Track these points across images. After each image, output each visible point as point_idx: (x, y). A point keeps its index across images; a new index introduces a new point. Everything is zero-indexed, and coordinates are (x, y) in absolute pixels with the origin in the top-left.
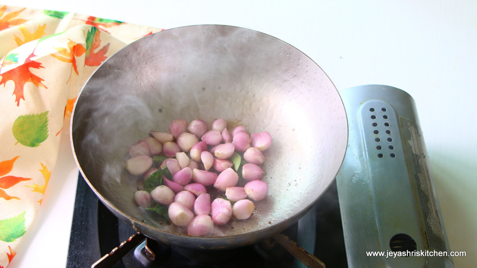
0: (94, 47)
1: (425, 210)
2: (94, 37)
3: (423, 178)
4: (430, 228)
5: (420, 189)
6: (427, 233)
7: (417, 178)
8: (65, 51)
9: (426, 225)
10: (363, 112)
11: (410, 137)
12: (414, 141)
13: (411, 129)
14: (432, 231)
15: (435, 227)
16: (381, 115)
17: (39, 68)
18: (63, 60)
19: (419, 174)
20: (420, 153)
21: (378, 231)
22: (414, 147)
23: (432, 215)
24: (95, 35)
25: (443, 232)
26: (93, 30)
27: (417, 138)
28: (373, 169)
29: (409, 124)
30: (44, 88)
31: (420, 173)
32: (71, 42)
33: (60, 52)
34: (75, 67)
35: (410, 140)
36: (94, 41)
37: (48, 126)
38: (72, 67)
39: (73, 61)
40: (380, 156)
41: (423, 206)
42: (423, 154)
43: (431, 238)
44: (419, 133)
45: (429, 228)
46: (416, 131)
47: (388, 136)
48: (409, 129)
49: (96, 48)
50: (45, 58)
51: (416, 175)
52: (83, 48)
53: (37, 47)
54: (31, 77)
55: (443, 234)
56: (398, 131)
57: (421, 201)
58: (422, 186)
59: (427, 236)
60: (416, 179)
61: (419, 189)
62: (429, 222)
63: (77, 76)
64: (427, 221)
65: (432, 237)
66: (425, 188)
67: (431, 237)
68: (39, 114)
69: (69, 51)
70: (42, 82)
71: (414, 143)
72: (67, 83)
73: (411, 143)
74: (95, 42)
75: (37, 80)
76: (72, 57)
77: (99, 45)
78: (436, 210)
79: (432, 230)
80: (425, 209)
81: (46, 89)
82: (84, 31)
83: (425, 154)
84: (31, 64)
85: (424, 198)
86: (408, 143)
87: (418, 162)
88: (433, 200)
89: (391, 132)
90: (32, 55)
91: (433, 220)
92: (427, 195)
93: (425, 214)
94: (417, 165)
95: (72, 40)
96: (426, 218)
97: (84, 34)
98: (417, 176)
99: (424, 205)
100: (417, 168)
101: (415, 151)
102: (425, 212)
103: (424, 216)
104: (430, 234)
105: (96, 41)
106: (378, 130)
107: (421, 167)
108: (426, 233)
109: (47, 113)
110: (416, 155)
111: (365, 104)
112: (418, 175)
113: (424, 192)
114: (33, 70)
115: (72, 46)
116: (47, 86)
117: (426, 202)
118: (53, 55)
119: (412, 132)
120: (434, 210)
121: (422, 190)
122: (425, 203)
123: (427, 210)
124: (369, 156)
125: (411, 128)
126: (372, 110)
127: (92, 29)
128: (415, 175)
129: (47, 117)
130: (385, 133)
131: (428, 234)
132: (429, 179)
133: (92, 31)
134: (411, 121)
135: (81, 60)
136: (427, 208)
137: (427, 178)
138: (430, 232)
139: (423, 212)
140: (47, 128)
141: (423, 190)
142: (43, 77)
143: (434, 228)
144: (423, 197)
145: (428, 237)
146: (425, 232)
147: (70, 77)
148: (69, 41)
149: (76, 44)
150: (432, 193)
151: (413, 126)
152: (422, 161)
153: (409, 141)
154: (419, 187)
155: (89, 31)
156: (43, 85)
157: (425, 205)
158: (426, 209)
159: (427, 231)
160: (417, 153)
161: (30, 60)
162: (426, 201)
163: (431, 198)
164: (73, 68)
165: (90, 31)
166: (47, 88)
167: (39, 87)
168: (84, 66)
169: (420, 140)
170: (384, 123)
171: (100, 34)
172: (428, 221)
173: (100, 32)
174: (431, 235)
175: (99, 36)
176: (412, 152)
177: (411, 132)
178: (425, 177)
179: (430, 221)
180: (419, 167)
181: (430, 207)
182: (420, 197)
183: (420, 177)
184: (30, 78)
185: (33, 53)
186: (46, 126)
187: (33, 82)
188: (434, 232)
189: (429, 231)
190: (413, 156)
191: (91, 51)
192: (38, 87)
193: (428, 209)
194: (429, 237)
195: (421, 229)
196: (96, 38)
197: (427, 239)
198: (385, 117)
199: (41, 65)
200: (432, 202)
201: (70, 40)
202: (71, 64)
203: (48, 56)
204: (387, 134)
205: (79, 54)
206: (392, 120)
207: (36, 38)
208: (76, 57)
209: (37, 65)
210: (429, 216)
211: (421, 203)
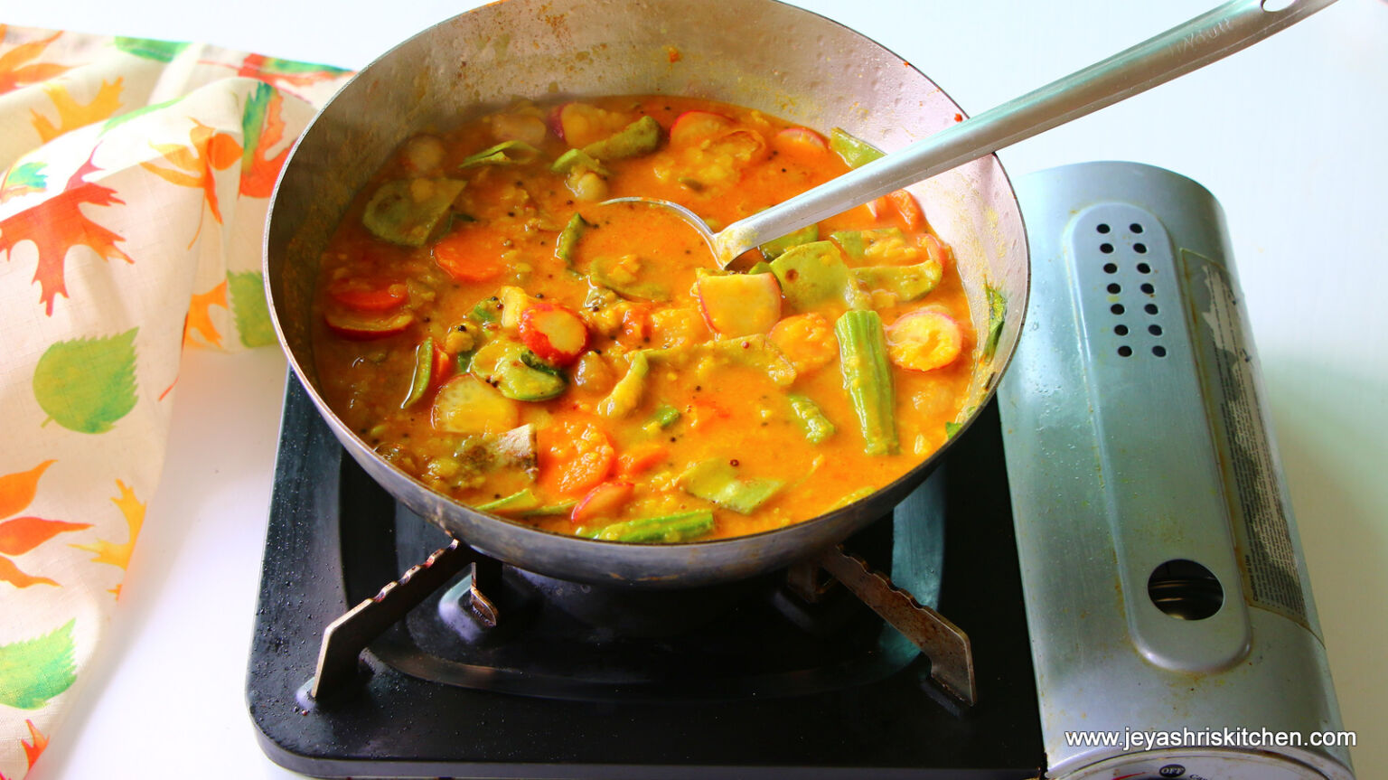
0: (265, 141)
1: (1247, 500)
2: (265, 112)
3: (1244, 415)
4: (1262, 547)
5: (1235, 443)
6: (1251, 558)
7: (1227, 414)
8: (183, 153)
9: (1250, 538)
10: (1078, 236)
11: (1210, 304)
12: (1220, 315)
13: (1211, 283)
14: (1265, 556)
15: (1274, 545)
16: (1129, 244)
17: (107, 205)
18: (178, 179)
19: (1232, 404)
20: (1235, 348)
21: (1117, 554)
22: (1221, 331)
23: (1267, 514)
24: (268, 108)
25: (1296, 561)
26: (263, 92)
27: (1227, 306)
28: (1104, 389)
29: (1205, 269)
30: (124, 262)
31: (1235, 400)
32: (201, 128)
33: (169, 157)
34: (212, 199)
35: (1208, 310)
36: (266, 126)
37: (135, 373)
38: (204, 202)
39: (208, 183)
40: (1125, 351)
41: (1242, 489)
42: (1244, 351)
43: (1262, 572)
44: (1232, 294)
45: (1258, 546)
46: (1226, 289)
47: (1147, 299)
48: (1207, 282)
49: (272, 144)
50: (126, 174)
51: (1225, 406)
52: (234, 143)
53: (101, 142)
54: (86, 231)
55: (1296, 566)
56: (1176, 287)
57: (1236, 474)
58: (1240, 435)
59: (1253, 567)
60: (1225, 416)
61: (1233, 444)
62: (1258, 532)
63: (219, 225)
64: (1253, 531)
65: (1267, 572)
66: (1247, 441)
67: (1264, 570)
68: (109, 337)
69: (195, 154)
70: (117, 243)
71: (1218, 320)
72: (190, 246)
73: (1210, 318)
74: (268, 129)
75: (104, 240)
76: (204, 171)
77: (280, 138)
78: (1279, 500)
79: (1267, 553)
80: (1248, 495)
81: (129, 264)
82: (236, 97)
83: (1249, 353)
84: (84, 193)
85: (1247, 466)
86: (1204, 321)
87: (1229, 371)
88: (1272, 475)
89: (1155, 289)
90: (89, 167)
91: (1268, 528)
92: (1253, 459)
93: (1249, 510)
94: (1226, 380)
95: (203, 123)
96: (1251, 521)
97: (238, 105)
98: (1226, 409)
99: (1245, 485)
100: (1226, 388)
101: (1223, 342)
102: (1248, 506)
103: (1245, 515)
104: (1260, 564)
105: (271, 124)
106: (1118, 283)
107: (1239, 386)
108: (1248, 560)
109: (133, 332)
110: (1226, 354)
111: (1083, 213)
112: (1230, 405)
113: (1246, 452)
114: (91, 211)
115: (203, 139)
116: (131, 256)
117: (1251, 479)
118: (149, 166)
119: (1213, 291)
120: (1272, 504)
121: (1240, 447)
122: (1247, 480)
123: (1253, 499)
124: (1093, 353)
125: (1212, 280)
126: (1103, 229)
127: (259, 90)
128: (1222, 405)
129: (133, 345)
130: (1139, 290)
131: (1254, 561)
132: (1260, 418)
133: (258, 97)
134: (1213, 261)
135: (228, 179)
136: (1254, 492)
137: (1254, 417)
138: (1261, 559)
139: (1243, 505)
140: (134, 379)
141: (1242, 446)
142: (121, 231)
143: (1273, 548)
144: (1241, 464)
145: (1253, 570)
146: (1247, 557)
147: (200, 228)
148: (195, 125)
149: (214, 134)
150: (1268, 457)
151: (1217, 275)
152: (1240, 370)
153: (1205, 315)
154: (1232, 439)
155: (249, 95)
156: (121, 253)
157: (1248, 487)
158: (1251, 496)
159: (1254, 557)
160: (1227, 348)
161: (82, 182)
162: (1250, 474)
163: (1264, 468)
164: (207, 202)
165: (254, 96)
166: (131, 261)
167: (109, 258)
168: (238, 197)
169: (1236, 314)
170: (1137, 263)
171: (283, 105)
172: (1256, 530)
173: (281, 98)
174: (1263, 567)
175: (280, 110)
176: (1214, 344)
177: (1211, 290)
178: (1249, 412)
179: (1259, 529)
180: (1232, 384)
181: (1260, 492)
182: (1234, 464)
183: (1235, 412)
184: (84, 235)
185: (89, 161)
186: (131, 372)
187: (92, 245)
188: (1271, 559)
189: (1258, 554)
190: (1217, 355)
191: (257, 155)
192: (106, 259)
193: (1255, 498)
194: (1256, 570)
195: (1237, 550)
196: (270, 116)
197: (1252, 577)
198: (1140, 248)
199: (113, 195)
200: (1267, 480)
201: (195, 121)
202: (201, 191)
203: (134, 169)
204: (1143, 294)
205: (223, 163)
206: (1160, 258)
207: (94, 117)
208: (214, 170)
209: (101, 195)
210: (1257, 517)
211: (1238, 480)
